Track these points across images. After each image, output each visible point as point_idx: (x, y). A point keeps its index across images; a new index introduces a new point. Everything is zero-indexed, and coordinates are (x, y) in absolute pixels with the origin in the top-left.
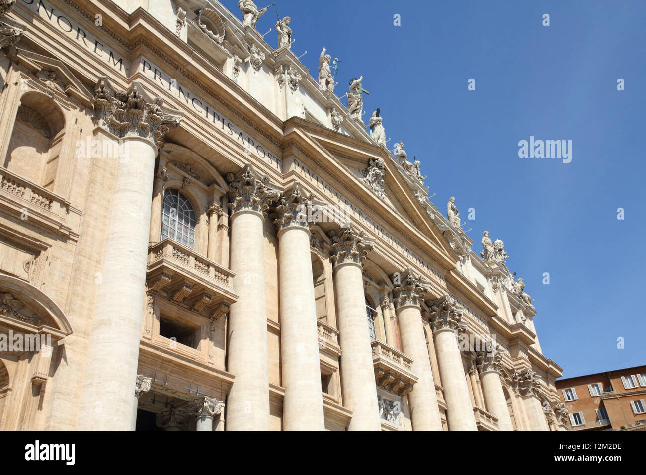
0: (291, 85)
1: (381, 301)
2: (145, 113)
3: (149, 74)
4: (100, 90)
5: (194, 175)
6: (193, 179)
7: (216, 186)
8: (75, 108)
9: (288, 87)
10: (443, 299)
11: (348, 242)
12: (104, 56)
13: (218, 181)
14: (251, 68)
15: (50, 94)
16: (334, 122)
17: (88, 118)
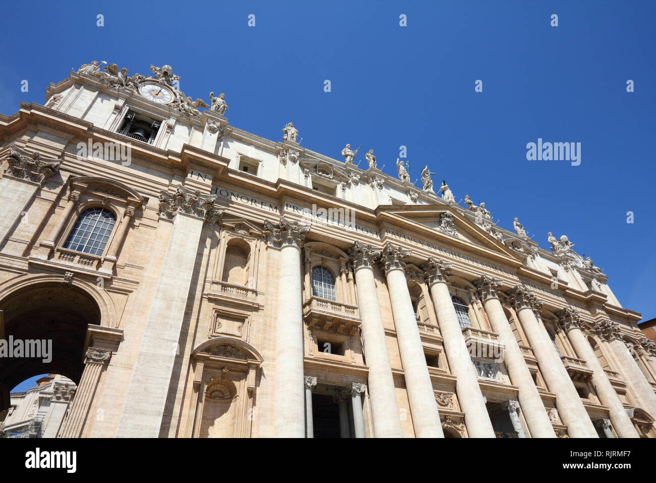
0: (379, 187)
1: (470, 299)
2: (290, 231)
3: (290, 210)
4: (265, 226)
5: (329, 255)
6: (328, 258)
7: (341, 258)
8: (255, 240)
9: (377, 188)
10: (516, 288)
11: (433, 269)
12: (267, 208)
13: (343, 255)
14: (353, 185)
15: (241, 236)
16: (412, 199)
17: (263, 243)
